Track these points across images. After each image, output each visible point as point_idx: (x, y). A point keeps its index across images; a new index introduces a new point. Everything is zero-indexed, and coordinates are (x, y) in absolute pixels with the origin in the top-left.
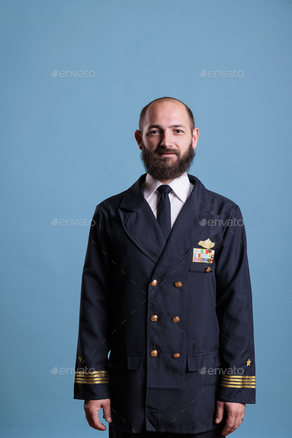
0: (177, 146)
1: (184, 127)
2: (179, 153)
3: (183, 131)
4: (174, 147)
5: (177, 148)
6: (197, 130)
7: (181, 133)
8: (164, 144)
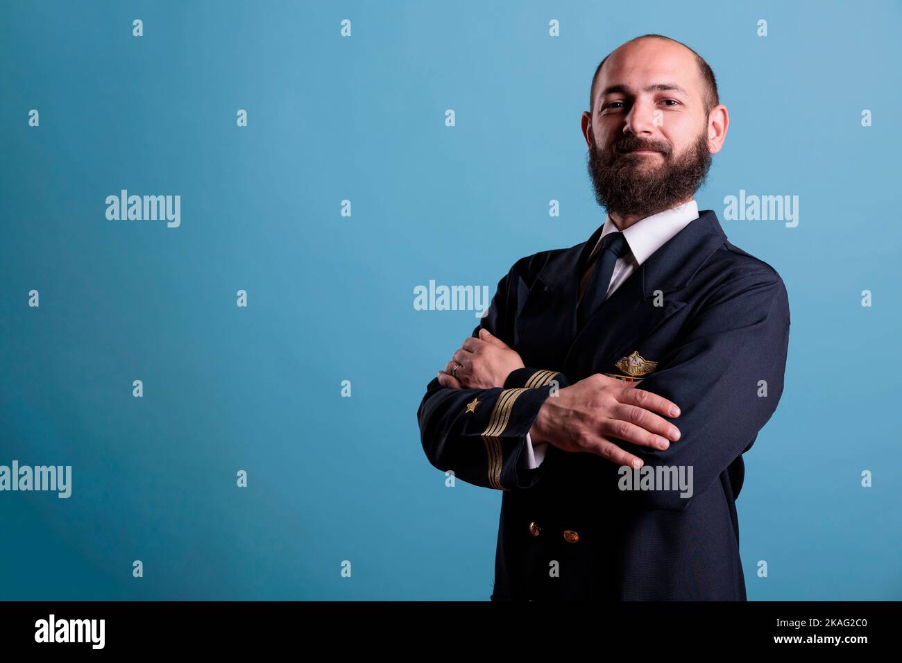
0: (665, 134)
1: (683, 91)
2: (671, 150)
3: (680, 103)
4: (657, 136)
5: (665, 139)
6: (723, 110)
7: (676, 107)
8: (632, 126)
